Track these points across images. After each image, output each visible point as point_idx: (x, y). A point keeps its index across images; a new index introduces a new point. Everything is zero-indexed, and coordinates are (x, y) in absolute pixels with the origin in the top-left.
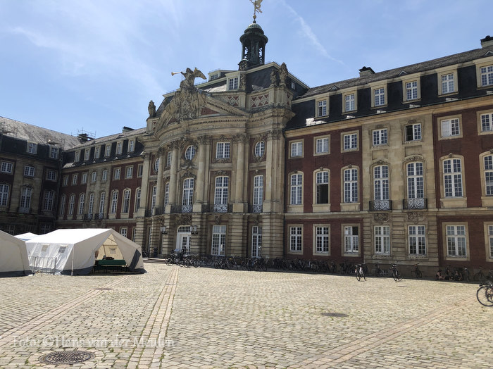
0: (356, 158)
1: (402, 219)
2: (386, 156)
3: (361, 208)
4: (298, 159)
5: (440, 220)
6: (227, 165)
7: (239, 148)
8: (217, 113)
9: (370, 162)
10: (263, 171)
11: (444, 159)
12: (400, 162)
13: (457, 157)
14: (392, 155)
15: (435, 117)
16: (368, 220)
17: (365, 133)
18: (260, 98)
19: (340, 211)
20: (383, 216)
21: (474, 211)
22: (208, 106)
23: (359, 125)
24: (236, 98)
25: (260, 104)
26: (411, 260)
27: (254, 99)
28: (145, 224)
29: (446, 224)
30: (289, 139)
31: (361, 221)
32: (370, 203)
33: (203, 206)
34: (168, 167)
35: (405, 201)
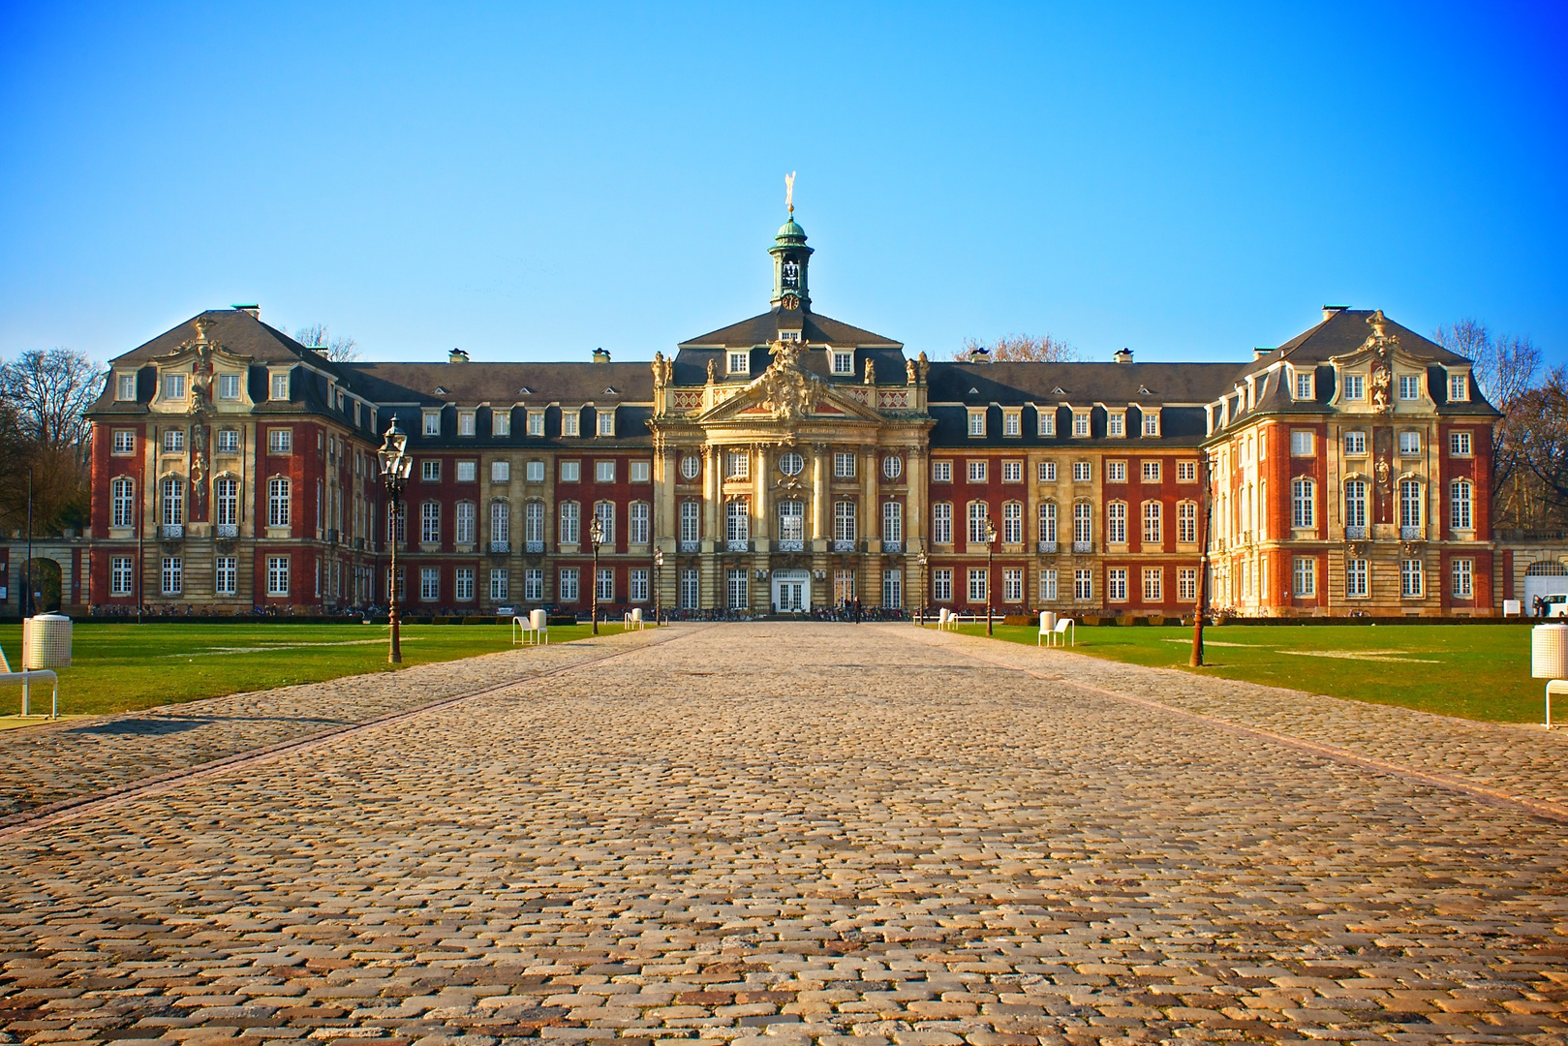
0: (1020, 492)
1: (1069, 563)
2: (1054, 494)
3: (1026, 549)
4: (945, 486)
5: (1106, 564)
6: (853, 487)
7: (871, 464)
8: (841, 412)
9: (1037, 499)
10: (902, 498)
11: (1110, 503)
12: (1069, 502)
13: (1122, 502)
14: (1061, 493)
15: (1104, 458)
16: (1034, 563)
17: (1032, 465)
18: (893, 396)
19: (1001, 552)
20: (1049, 559)
21: (1135, 557)
22: (828, 401)
23: (1024, 454)
24: (864, 393)
25: (893, 404)
26: (1078, 604)
27: (883, 396)
28: (677, 565)
29: (1110, 568)
30: (931, 458)
31: (1025, 564)
32: (1038, 545)
33: (828, 543)
34: (734, 477)
35: (1073, 544)
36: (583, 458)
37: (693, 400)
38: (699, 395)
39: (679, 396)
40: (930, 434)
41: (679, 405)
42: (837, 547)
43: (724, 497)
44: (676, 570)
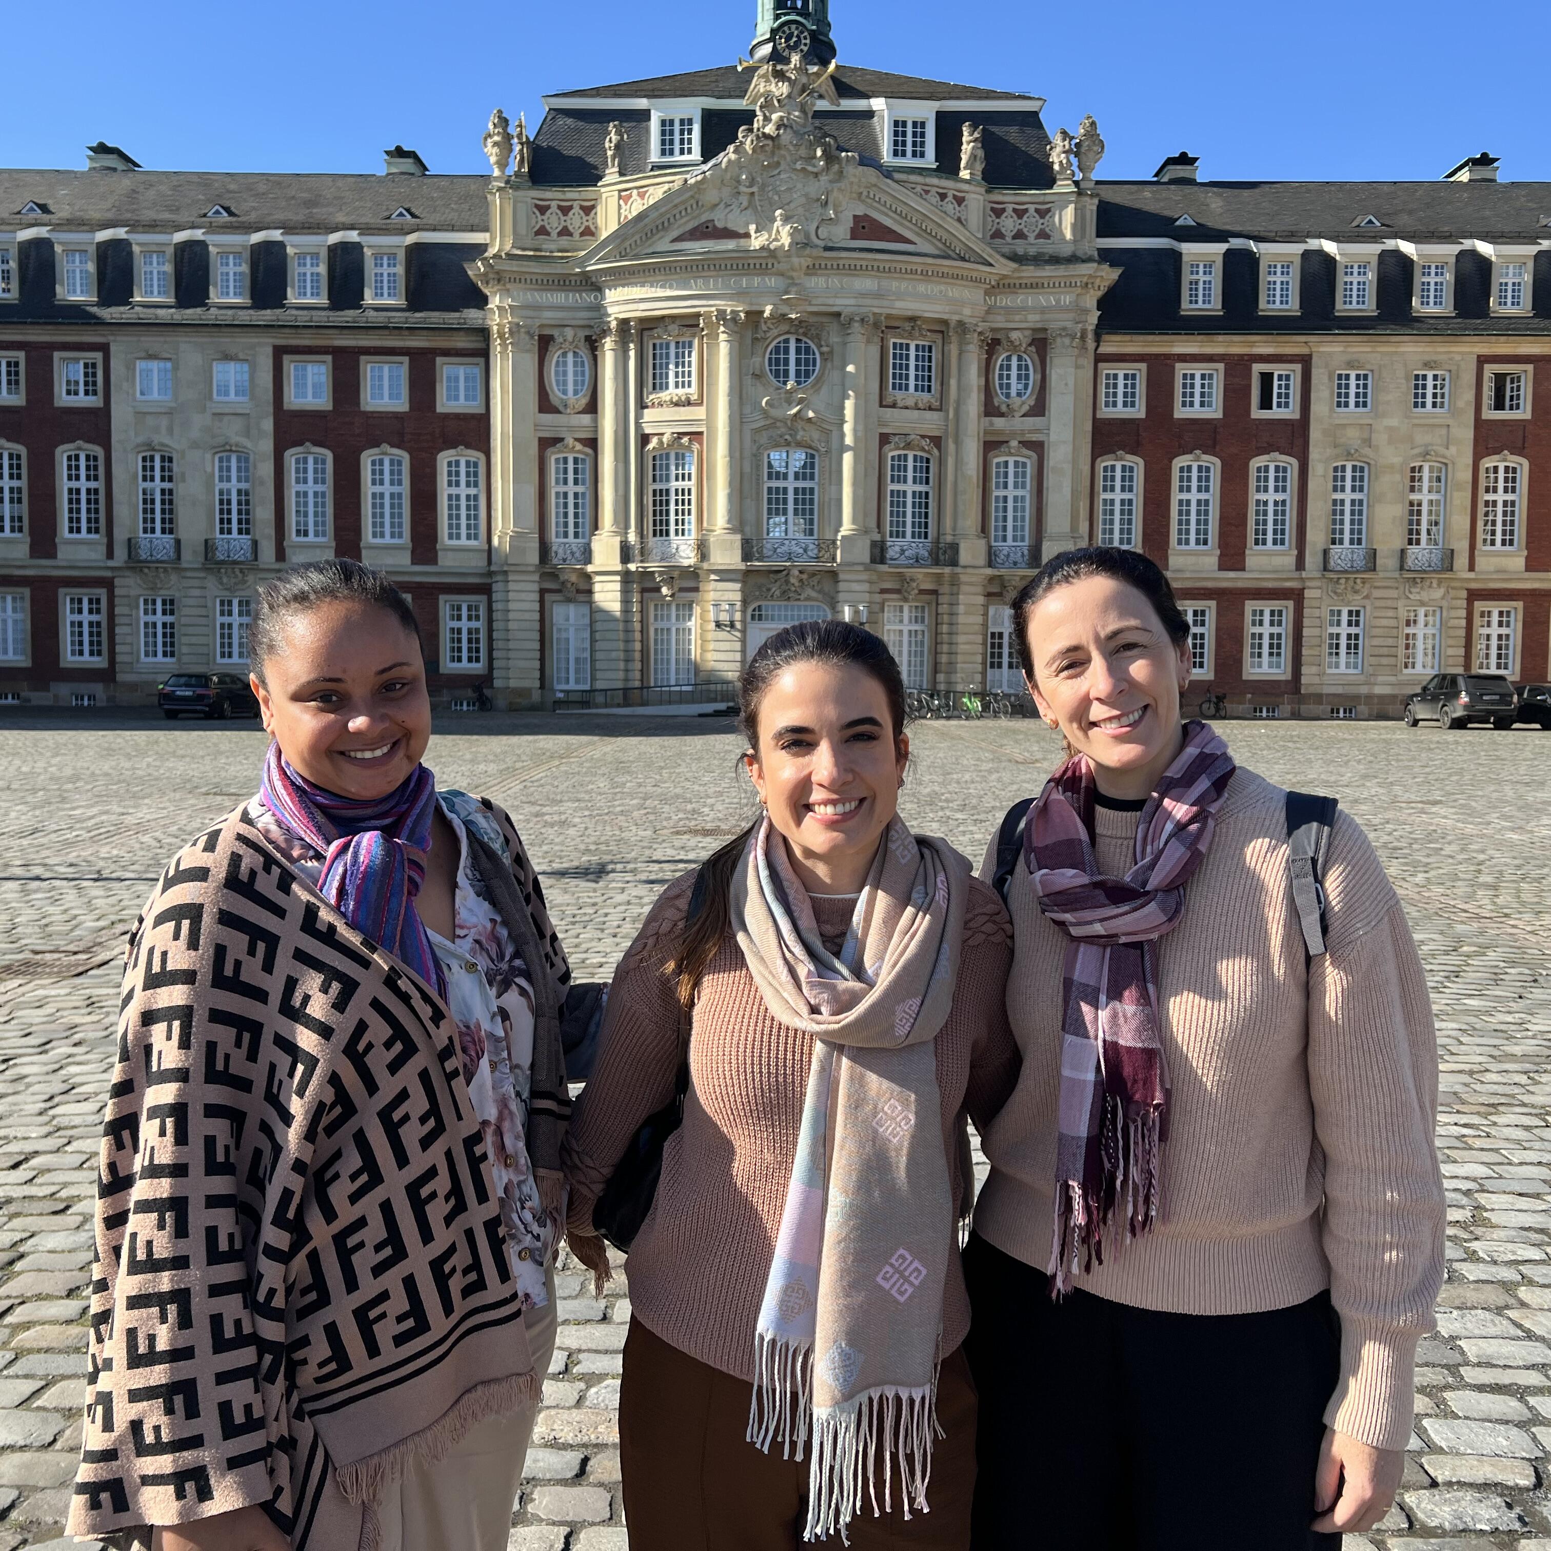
0: (1290, 437)
1: (1393, 594)
2: (1368, 442)
3: (1300, 564)
4: (1127, 423)
6: (930, 419)
7: (969, 370)
8: (909, 242)
9: (1326, 453)
10: (1035, 447)
11: (1488, 462)
12: (1396, 461)
13: (1514, 460)
14: (1380, 441)
15: (1481, 361)
16: (1315, 593)
17: (1319, 376)
18: (1020, 214)
19: (1243, 569)
20: (1352, 586)
21: (1538, 579)
22: (878, 212)
23: (1304, 350)
24: (959, 200)
25: (1019, 234)
27: (998, 213)
28: (542, 592)
29: (1479, 606)
30: (1100, 359)
31: (1297, 596)
32: (1326, 552)
33: (874, 544)
34: (665, 396)
35: (1403, 552)
36: (336, 352)
37: (575, 221)
38: (588, 210)
39: (543, 210)
40: (1102, 304)
41: (542, 231)
42: (891, 553)
43: (644, 439)
44: (542, 602)
